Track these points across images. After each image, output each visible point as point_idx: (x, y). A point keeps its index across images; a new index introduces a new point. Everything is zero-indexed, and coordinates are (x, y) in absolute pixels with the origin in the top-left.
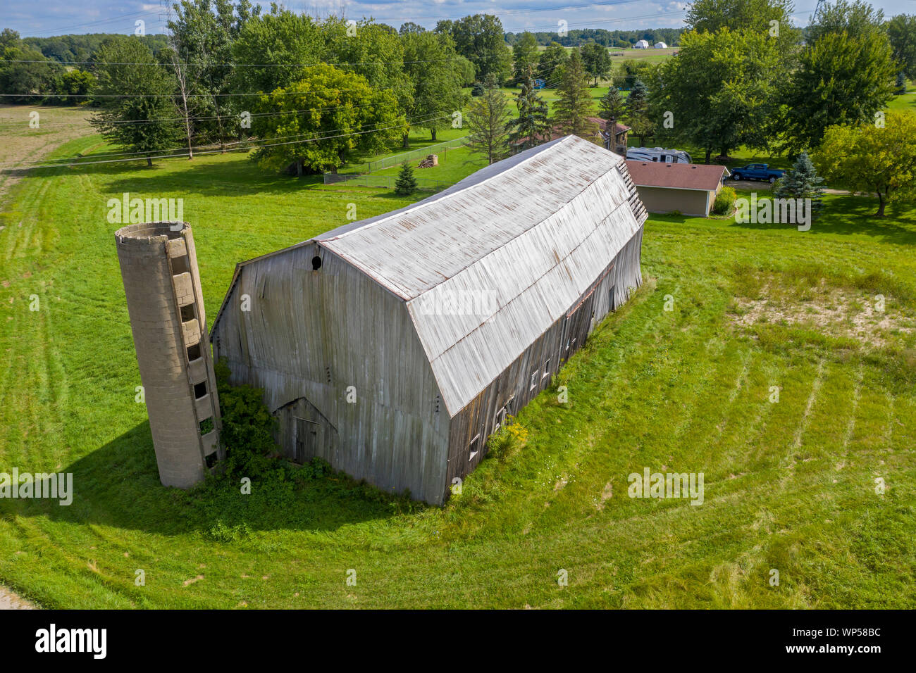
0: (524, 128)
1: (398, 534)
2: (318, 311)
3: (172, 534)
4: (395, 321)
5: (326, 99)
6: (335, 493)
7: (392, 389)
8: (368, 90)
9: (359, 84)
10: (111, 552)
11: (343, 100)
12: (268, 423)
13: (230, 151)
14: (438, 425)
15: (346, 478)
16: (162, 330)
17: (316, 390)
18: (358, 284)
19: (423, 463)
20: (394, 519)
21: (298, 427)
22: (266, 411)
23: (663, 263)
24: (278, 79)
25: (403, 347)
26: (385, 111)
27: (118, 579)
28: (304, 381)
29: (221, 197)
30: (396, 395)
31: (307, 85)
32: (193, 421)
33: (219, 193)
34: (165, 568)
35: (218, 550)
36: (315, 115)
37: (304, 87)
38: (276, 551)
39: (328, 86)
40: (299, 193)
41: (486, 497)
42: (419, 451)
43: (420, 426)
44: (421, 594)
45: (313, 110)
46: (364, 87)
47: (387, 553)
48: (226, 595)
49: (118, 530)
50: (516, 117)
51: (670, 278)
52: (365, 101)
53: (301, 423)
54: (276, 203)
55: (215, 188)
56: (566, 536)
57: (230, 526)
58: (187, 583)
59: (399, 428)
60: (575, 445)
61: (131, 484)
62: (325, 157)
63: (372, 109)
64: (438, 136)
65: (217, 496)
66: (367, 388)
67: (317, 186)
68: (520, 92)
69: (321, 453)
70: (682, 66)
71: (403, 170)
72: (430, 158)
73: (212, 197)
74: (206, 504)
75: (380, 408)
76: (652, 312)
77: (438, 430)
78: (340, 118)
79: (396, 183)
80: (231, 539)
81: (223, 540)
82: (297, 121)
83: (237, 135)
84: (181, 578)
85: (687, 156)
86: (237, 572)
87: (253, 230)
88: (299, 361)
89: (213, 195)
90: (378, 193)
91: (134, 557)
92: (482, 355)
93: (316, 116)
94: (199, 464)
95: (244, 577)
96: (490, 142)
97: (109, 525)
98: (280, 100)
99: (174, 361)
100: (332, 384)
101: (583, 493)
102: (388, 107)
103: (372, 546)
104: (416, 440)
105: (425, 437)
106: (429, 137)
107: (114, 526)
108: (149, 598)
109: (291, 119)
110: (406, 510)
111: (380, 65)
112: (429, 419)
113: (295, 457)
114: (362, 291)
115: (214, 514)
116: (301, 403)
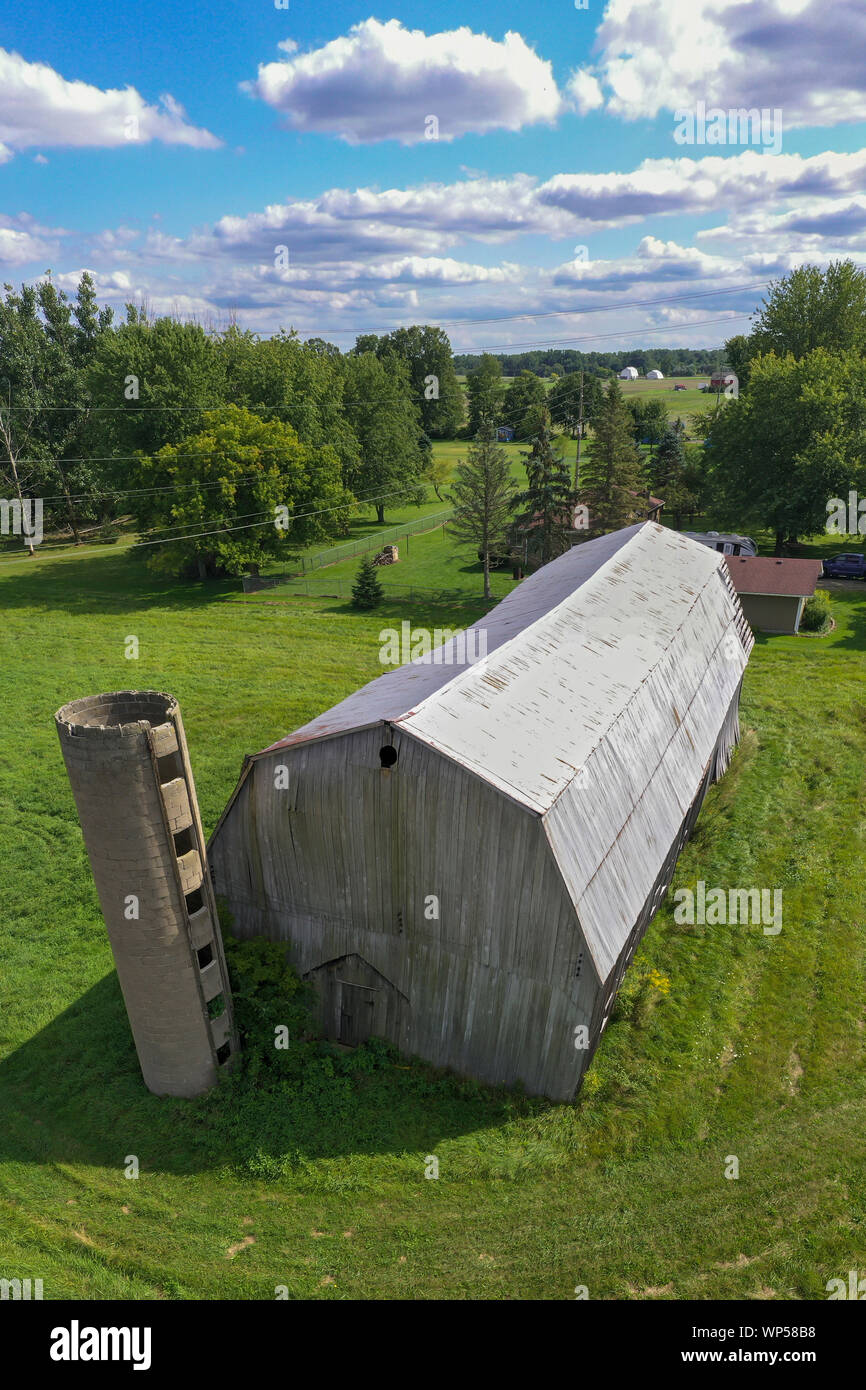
0: (536, 506)
1: (520, 1149)
2: (387, 831)
3: (189, 1172)
4: (517, 844)
5: (240, 462)
6: (414, 1091)
7: (504, 945)
8: (300, 448)
9: (287, 440)
10: (100, 1209)
11: (266, 463)
12: (300, 991)
13: (88, 540)
14: (576, 994)
15: (421, 1066)
16: (147, 872)
17: (376, 943)
18: (458, 789)
19: (547, 1045)
20: (509, 1126)
21: (345, 997)
22: (294, 975)
23: (757, 707)
24: (162, 431)
25: (528, 883)
26: (326, 480)
27: (124, 1254)
28: (356, 931)
29: (97, 616)
30: (511, 951)
31: (211, 440)
32: (198, 1002)
33: (90, 610)
34: (193, 1228)
35: (265, 1195)
36: (227, 488)
37: (205, 443)
38: (353, 1189)
39: (243, 443)
40: (211, 607)
41: (634, 1085)
42: (542, 1028)
43: (547, 997)
44: (586, 1248)
45: (224, 480)
46: (293, 442)
47: (515, 1182)
48: (297, 1267)
49: (102, 1170)
50: (524, 488)
51: (774, 729)
52: (298, 465)
53: (350, 991)
54: (182, 624)
55: (84, 602)
56: (760, 1139)
57: (275, 1154)
58: (232, 1252)
59: (512, 998)
60: (731, 995)
61: (102, 1094)
62: (245, 552)
63: (307, 478)
64: (388, 515)
65: (241, 1106)
66: (462, 941)
67: (234, 597)
68: (529, 449)
69: (381, 1030)
70: (755, 409)
71: (362, 571)
72: (388, 551)
73: (82, 616)
74: (229, 1122)
75: (482, 970)
76: (767, 784)
77: (576, 1000)
78: (263, 491)
79: (353, 591)
80: (280, 1175)
81: (268, 1176)
82: (200, 497)
83: (94, 517)
84: (223, 1244)
85: (752, 543)
86: (303, 1227)
87: (161, 666)
88: (349, 903)
89: (84, 613)
90: (329, 606)
91: (139, 1213)
92: (623, 881)
93: (229, 489)
94: (208, 1060)
95: (316, 1235)
96: (485, 526)
97: (86, 1164)
98: (171, 464)
99: (167, 917)
100: (403, 935)
101: (764, 1070)
102: (329, 474)
103: (492, 1172)
104: (539, 1014)
105: (552, 1011)
106: (374, 517)
107: (95, 1164)
108: (183, 1283)
109: (191, 494)
110: (524, 1113)
111: (312, 408)
112: (563, 987)
113: (339, 1036)
114: (465, 801)
115: (246, 1138)
116: (350, 961)
